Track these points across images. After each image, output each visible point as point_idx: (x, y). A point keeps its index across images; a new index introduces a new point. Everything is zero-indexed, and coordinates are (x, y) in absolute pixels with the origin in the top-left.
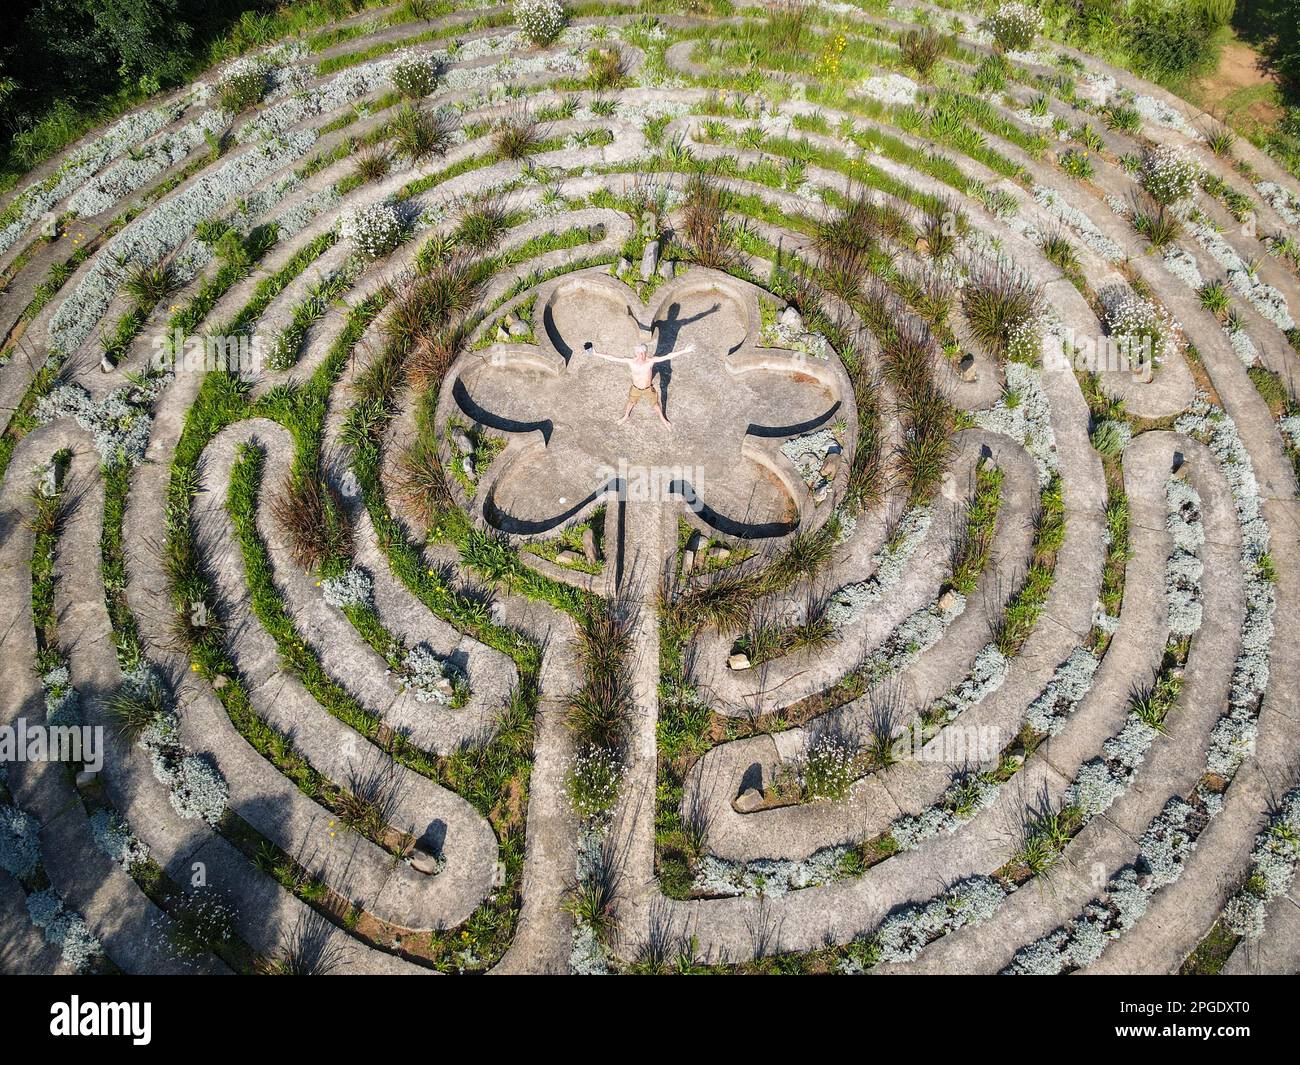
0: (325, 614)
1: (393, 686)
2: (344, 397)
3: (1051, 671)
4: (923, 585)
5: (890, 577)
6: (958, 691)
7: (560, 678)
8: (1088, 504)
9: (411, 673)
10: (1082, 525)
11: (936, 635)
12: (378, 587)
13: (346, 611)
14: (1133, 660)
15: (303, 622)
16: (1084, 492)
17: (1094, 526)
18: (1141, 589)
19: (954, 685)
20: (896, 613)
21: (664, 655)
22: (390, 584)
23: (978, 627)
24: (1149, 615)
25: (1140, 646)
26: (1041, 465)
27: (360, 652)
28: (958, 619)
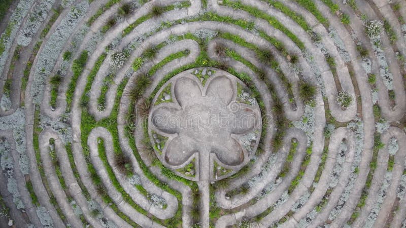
0: (130, 186)
1: (149, 204)
2: (121, 119)
3: (299, 197)
4: (273, 174)
5: (265, 173)
6: (277, 202)
7: (187, 201)
8: (318, 151)
9: (153, 201)
10: (315, 157)
11: (274, 188)
12: (142, 178)
13: (135, 185)
14: (318, 194)
15: (126, 189)
16: (318, 147)
17: (318, 157)
18: (325, 175)
19: (276, 200)
20: (265, 182)
21: (210, 195)
22: (144, 177)
23: (284, 186)
24: (325, 182)
25: (321, 191)
26: (308, 138)
27: (140, 195)
28: (280, 184)
